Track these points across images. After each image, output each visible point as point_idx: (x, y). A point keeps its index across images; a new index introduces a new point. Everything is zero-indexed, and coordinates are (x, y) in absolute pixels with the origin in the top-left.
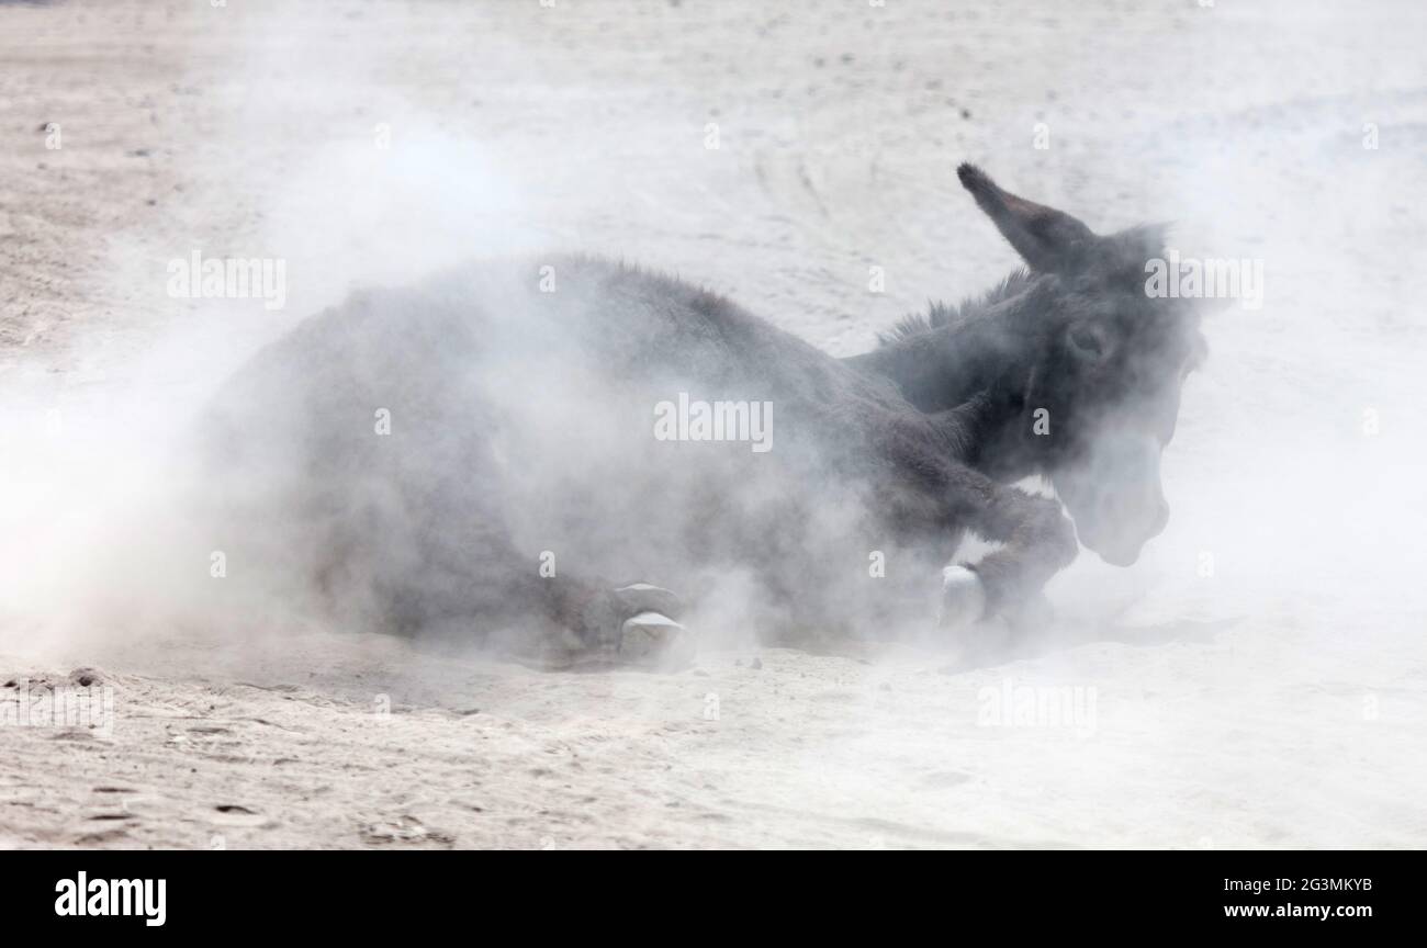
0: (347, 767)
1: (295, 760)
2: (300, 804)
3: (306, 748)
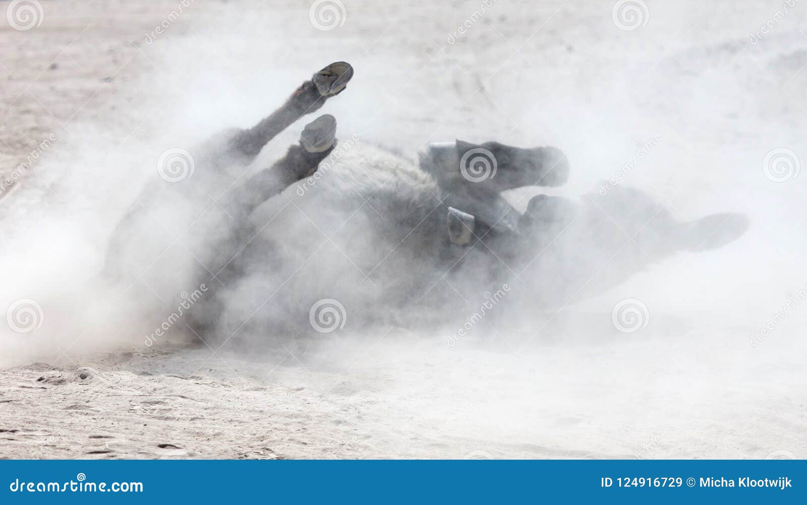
0: (231, 421)
1: (202, 418)
2: (206, 443)
3: (208, 411)
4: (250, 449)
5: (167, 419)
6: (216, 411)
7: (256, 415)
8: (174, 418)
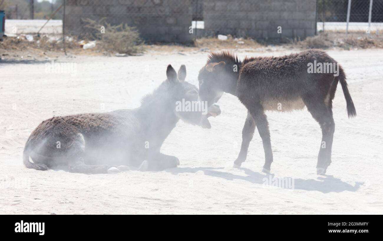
0: (56, 191)
1: (47, 190)
2: (48, 198)
3: (49, 188)
4: (61, 200)
5: (37, 191)
6: (51, 188)
7: (63, 190)
8: (38, 191)
